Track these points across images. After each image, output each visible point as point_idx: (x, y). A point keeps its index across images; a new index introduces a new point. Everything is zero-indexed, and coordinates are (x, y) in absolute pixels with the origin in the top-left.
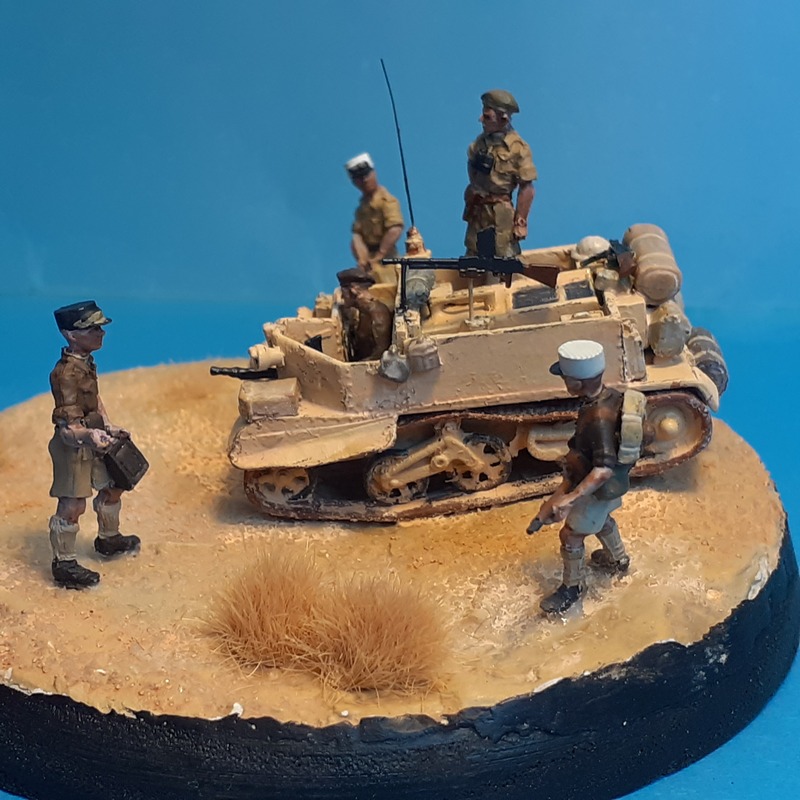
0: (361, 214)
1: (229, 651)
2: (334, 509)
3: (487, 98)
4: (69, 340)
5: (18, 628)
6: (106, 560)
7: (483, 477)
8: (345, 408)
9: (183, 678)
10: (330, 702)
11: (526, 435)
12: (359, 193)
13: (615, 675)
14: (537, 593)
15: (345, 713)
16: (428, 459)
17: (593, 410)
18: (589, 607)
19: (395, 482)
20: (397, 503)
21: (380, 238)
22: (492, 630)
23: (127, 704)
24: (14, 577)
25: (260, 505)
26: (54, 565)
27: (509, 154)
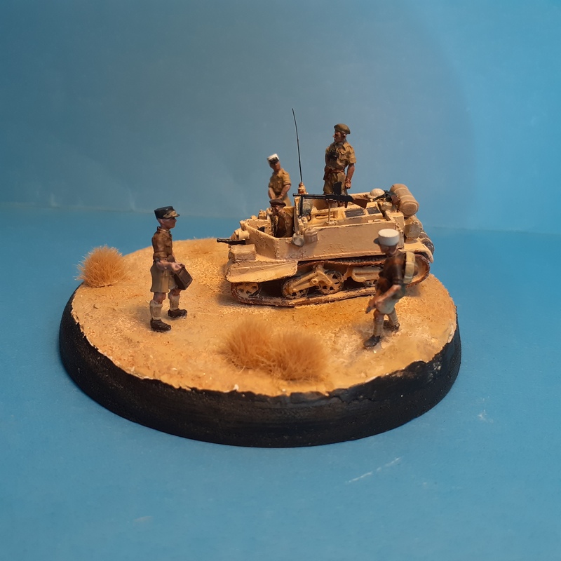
0: (272, 179)
1: (230, 361)
2: (268, 300)
3: (337, 128)
4: (161, 223)
5: (136, 349)
6: (173, 320)
7: (331, 288)
8: (276, 258)
9: (211, 373)
10: (276, 385)
11: (351, 271)
12: (273, 171)
13: (399, 375)
14: (360, 338)
15: (284, 390)
16: (309, 280)
17: (393, 261)
18: (384, 345)
19: (295, 289)
20: (295, 298)
21: (281, 189)
22: (343, 354)
23: (187, 384)
24: (133, 326)
25: (237, 298)
26: (151, 321)
27: (345, 152)
